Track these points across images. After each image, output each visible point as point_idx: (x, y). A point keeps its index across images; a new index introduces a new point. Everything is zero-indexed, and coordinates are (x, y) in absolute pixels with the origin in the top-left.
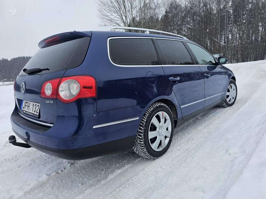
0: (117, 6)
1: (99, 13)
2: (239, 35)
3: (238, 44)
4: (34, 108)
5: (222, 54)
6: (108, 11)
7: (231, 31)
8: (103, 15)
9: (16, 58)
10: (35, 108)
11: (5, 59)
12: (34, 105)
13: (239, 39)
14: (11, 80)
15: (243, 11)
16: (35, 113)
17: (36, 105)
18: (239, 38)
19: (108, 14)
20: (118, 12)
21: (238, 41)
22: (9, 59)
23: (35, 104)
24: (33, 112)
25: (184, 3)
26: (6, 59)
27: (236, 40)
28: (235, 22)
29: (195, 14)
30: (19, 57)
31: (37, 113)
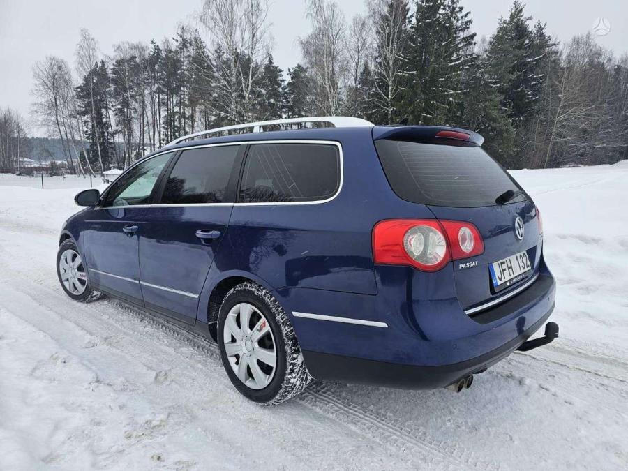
4: (521, 263)
10: (523, 262)
12: (519, 258)
16: (527, 269)
17: (521, 256)
23: (518, 255)
24: (523, 271)
31: (528, 266)
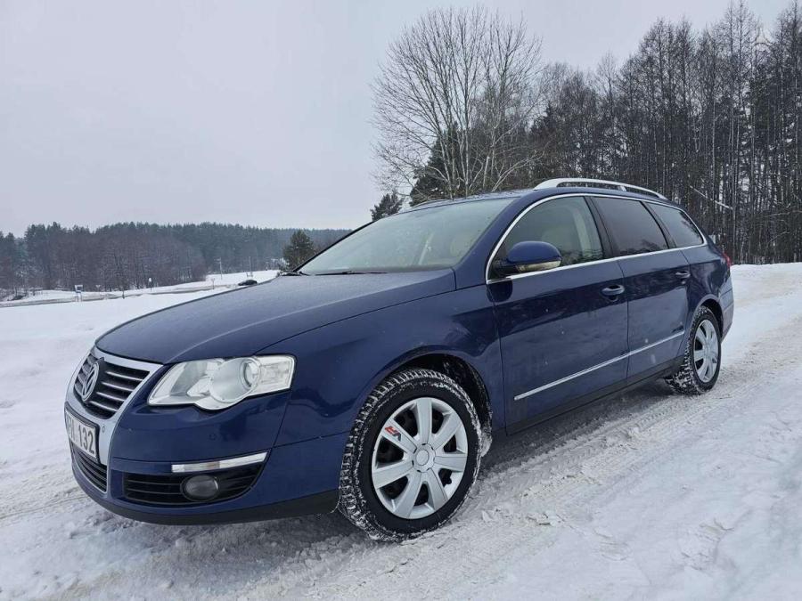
0: (426, 98)
1: (379, 115)
2: (773, 179)
3: (771, 207)
5: (717, 237)
6: (401, 109)
7: (748, 168)
8: (390, 121)
9: (112, 226)
11: (82, 228)
13: (773, 193)
14: (98, 286)
15: (785, 112)
18: (773, 190)
19: (402, 119)
20: (428, 113)
21: (772, 200)
22: (92, 230)
25: (608, 88)
26: (85, 227)
27: (764, 195)
28: (761, 143)
29: (635, 118)
30: (119, 224)
